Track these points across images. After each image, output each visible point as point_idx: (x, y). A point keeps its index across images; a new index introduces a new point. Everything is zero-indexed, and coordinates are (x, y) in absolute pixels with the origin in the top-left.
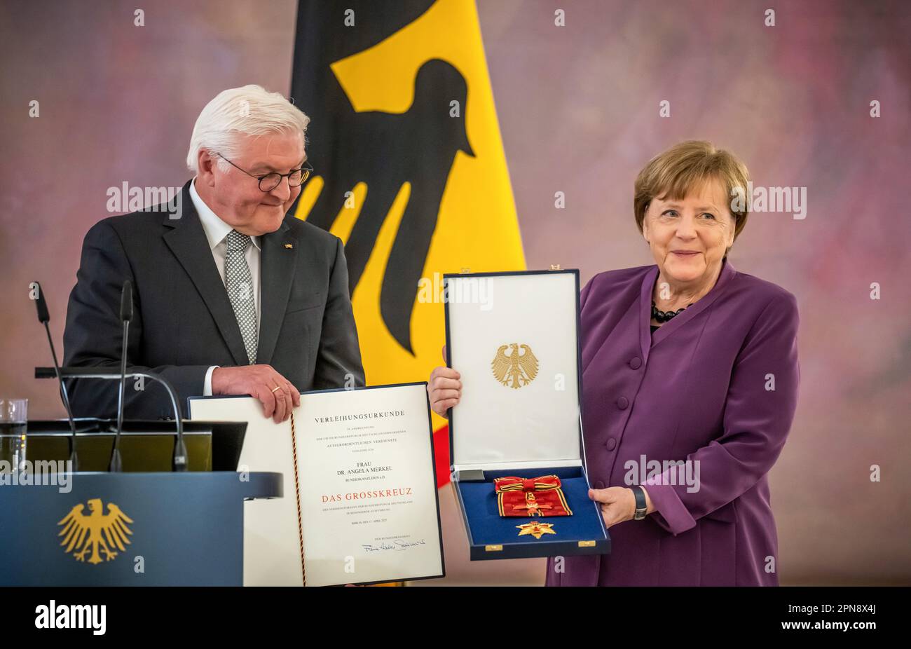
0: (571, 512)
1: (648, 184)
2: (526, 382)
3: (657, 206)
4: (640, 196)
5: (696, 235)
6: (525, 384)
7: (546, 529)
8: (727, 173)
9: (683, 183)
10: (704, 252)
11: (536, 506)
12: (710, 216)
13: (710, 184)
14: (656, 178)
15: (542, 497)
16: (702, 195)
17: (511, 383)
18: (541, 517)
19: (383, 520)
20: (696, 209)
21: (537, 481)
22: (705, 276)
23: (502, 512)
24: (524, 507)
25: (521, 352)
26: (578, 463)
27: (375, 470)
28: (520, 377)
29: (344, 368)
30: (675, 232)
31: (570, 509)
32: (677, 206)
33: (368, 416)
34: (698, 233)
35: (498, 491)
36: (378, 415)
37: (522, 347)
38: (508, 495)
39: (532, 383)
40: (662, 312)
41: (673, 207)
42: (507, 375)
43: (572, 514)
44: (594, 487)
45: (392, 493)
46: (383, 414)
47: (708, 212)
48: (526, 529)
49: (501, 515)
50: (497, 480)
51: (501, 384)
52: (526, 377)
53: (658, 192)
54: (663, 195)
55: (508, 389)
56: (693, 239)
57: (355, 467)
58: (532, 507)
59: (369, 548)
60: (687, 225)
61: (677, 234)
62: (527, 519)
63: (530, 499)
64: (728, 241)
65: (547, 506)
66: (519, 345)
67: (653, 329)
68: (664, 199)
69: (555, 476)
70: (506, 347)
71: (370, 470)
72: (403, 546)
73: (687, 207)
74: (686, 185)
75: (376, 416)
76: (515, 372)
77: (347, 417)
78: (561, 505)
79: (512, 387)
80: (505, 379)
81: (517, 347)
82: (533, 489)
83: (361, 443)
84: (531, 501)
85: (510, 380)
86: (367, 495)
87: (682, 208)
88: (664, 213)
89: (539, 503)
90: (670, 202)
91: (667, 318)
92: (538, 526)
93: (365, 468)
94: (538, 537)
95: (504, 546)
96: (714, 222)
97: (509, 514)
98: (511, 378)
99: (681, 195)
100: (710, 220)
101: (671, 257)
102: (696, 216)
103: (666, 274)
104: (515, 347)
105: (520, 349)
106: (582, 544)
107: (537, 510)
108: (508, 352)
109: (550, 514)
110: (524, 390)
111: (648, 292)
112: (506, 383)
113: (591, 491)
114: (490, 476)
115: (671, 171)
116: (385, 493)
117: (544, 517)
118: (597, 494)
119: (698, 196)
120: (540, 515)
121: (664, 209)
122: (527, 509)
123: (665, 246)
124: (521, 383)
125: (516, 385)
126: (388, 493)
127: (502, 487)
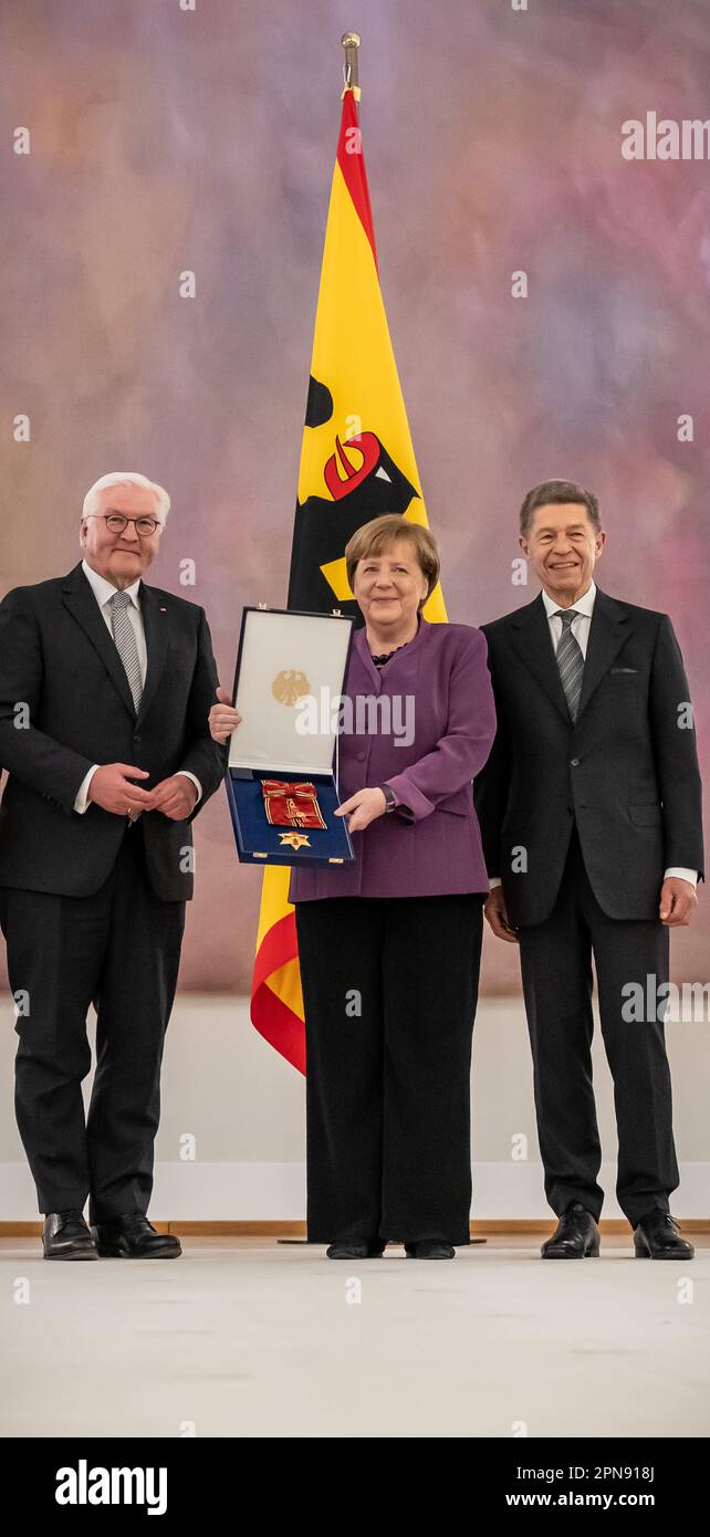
1: (354, 548)
3: (362, 565)
5: (391, 585)
7: (304, 841)
9: (378, 543)
12: (403, 570)
14: (360, 542)
16: (395, 554)
18: (302, 828)
20: (390, 565)
21: (297, 789)
25: (298, 677)
26: (330, 773)
28: (293, 696)
30: (375, 583)
32: (376, 563)
34: (394, 584)
37: (300, 673)
38: (274, 800)
40: (377, 657)
42: (283, 694)
47: (401, 567)
50: (263, 782)
51: (277, 702)
53: (362, 554)
55: (283, 707)
56: (389, 587)
60: (384, 577)
61: (377, 585)
62: (289, 829)
66: (297, 672)
67: (379, 670)
68: (365, 558)
69: (311, 784)
70: (286, 672)
73: (384, 562)
74: (381, 545)
76: (291, 694)
78: (316, 814)
80: (280, 697)
82: (293, 796)
85: (286, 700)
87: (380, 564)
88: (367, 570)
90: (371, 560)
92: (297, 839)
94: (296, 847)
96: (409, 576)
97: (274, 821)
98: (286, 696)
99: (381, 555)
100: (404, 573)
101: (374, 605)
102: (391, 570)
104: (294, 673)
105: (297, 675)
106: (331, 860)
108: (287, 677)
109: (308, 826)
112: (281, 701)
114: (259, 775)
115: (370, 535)
117: (305, 828)
119: (391, 554)
121: (366, 567)
122: (288, 818)
123: (368, 596)
124: (294, 702)
125: (290, 705)
127: (268, 790)
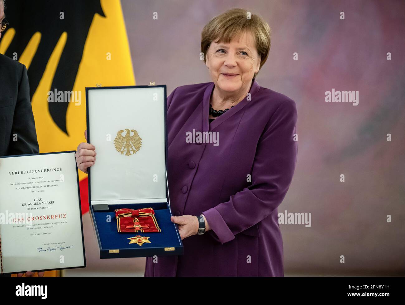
0: (160, 230)
1: (209, 33)
2: (134, 152)
3: (214, 46)
4: (204, 40)
5: (236, 64)
6: (133, 153)
7: (145, 240)
8: (256, 28)
9: (229, 33)
10: (241, 74)
11: (139, 226)
12: (245, 53)
13: (245, 34)
14: (214, 29)
15: (143, 221)
16: (240, 41)
17: (125, 153)
19: (49, 233)
20: (237, 49)
21: (140, 211)
22: (242, 89)
23: (119, 230)
24: (133, 227)
25: (132, 134)
26: (165, 200)
27: (44, 203)
28: (131, 149)
29: (26, 142)
30: (223, 63)
31: (160, 228)
32: (225, 47)
33: (40, 171)
34: (238, 64)
35: (117, 217)
36: (47, 170)
37: (132, 131)
38: (123, 220)
39: (137, 153)
40: (216, 111)
41: (223, 47)
42: (123, 148)
43: (161, 231)
44: (174, 215)
45: (54, 217)
46: (50, 170)
47: (244, 51)
48: (134, 240)
49: (119, 232)
50: (117, 211)
51: (119, 153)
52: (135, 149)
53: (215, 38)
54: (217, 40)
55: (124, 156)
56: (234, 66)
57: (33, 202)
58: (137, 226)
59: (40, 250)
60: (231, 59)
61: (225, 64)
62: (134, 234)
63: (136, 222)
64: (256, 69)
65: (146, 226)
66: (130, 130)
67: (211, 121)
68: (218, 42)
69: (151, 208)
70: (123, 131)
71: (41, 203)
72: (61, 248)
73: (232, 47)
74: (231, 35)
75: (45, 171)
76: (128, 146)
77: (28, 172)
78: (155, 226)
79: (126, 155)
80: (122, 150)
81: (129, 131)
82: (138, 216)
83: (36, 187)
84: (137, 223)
85: (125, 151)
86: (40, 218)
87: (229, 48)
88: (218, 51)
89: (141, 224)
90: (222, 44)
91: (219, 114)
92: (141, 239)
93: (38, 202)
94: (141, 245)
95: (120, 250)
96: (247, 57)
97: (124, 231)
98: (126, 149)
99: (228, 40)
100: (245, 56)
101: (221, 77)
102: (237, 53)
103: (219, 88)
104: (128, 131)
105: (131, 132)
106: (167, 249)
107: (140, 228)
108: (124, 134)
109: (148, 231)
110: (133, 157)
111: (208, 98)
112: (122, 152)
113: (172, 217)
114: (113, 208)
115: (223, 26)
116: (50, 217)
117: (145, 233)
118: (176, 219)
119: (238, 42)
120: (142, 232)
121: (218, 49)
122: (134, 228)
123: (218, 70)
124: (132, 152)
125: (128, 154)
126: (52, 217)
127: (120, 215)
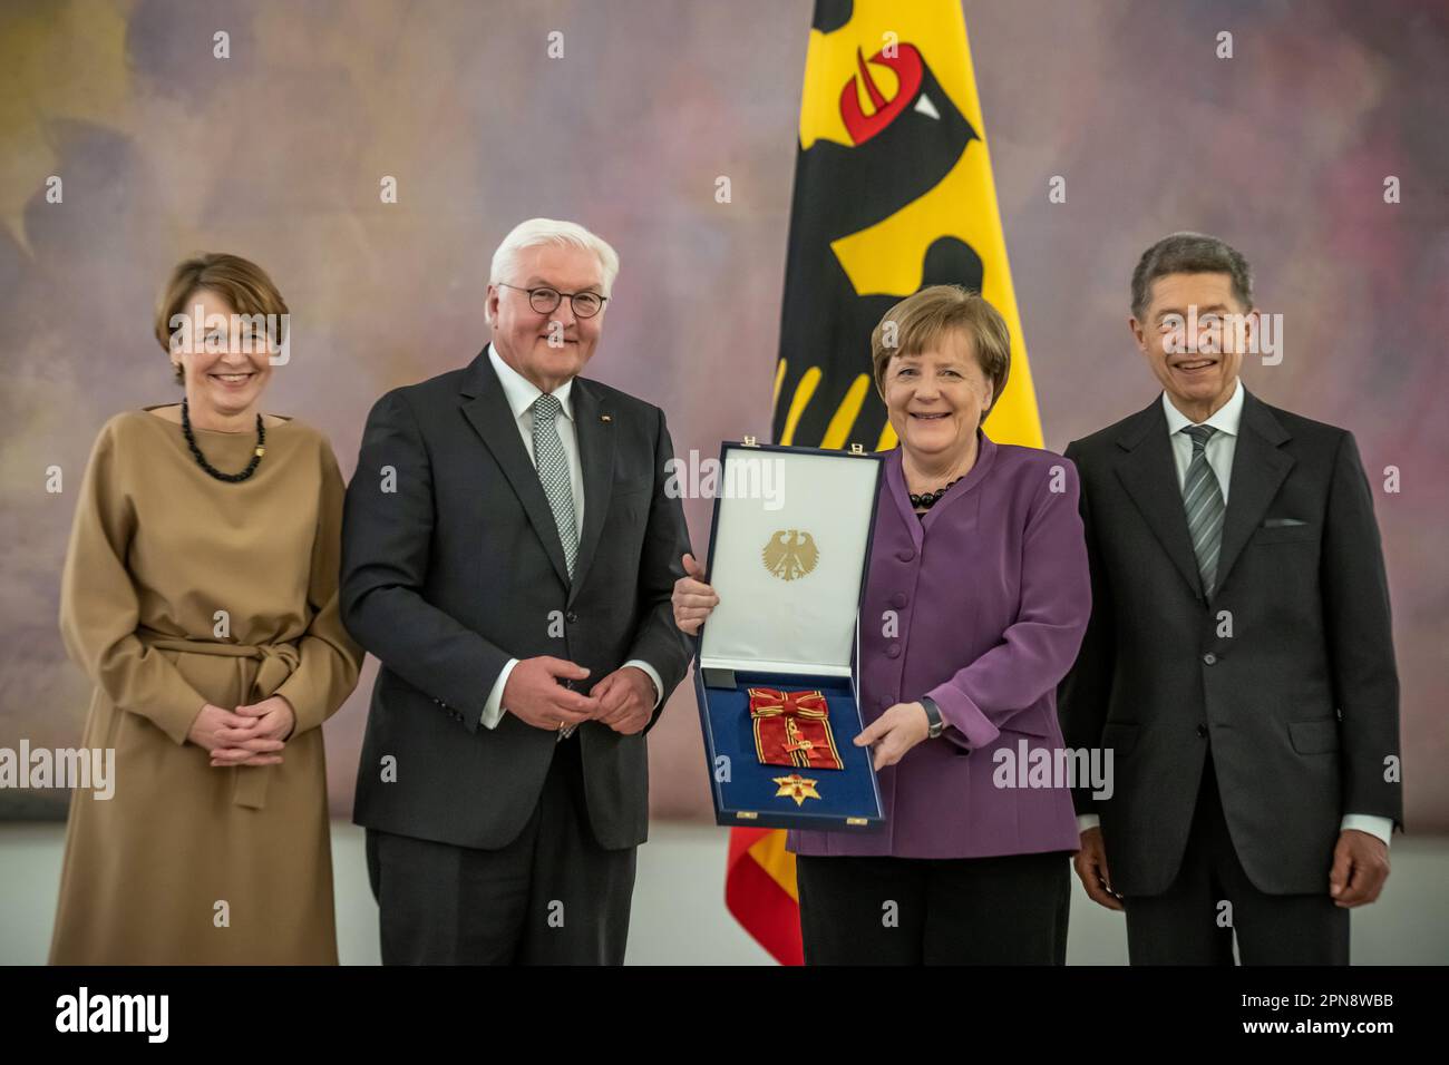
2: (801, 574)
3: (896, 364)
5: (938, 395)
6: (798, 577)
7: (808, 789)
9: (918, 335)
10: (952, 414)
12: (954, 374)
16: (941, 348)
17: (782, 574)
18: (807, 768)
20: (937, 366)
21: (801, 704)
25: (801, 540)
26: (849, 672)
28: (794, 568)
30: (913, 393)
32: (915, 364)
34: (942, 394)
37: (803, 534)
38: (766, 721)
39: (808, 577)
41: (911, 365)
42: (779, 565)
47: (951, 369)
49: (760, 761)
51: (770, 574)
52: (803, 570)
55: (779, 581)
56: (935, 400)
60: (929, 385)
61: (917, 395)
62: (788, 769)
64: (983, 403)
66: (799, 533)
68: (900, 355)
70: (784, 533)
74: (922, 338)
76: (791, 562)
79: (784, 578)
80: (776, 569)
81: (796, 535)
82: (794, 714)
85: (783, 570)
87: (921, 365)
88: (902, 372)
90: (907, 358)
92: (801, 786)
94: (799, 800)
96: (960, 382)
98: (784, 568)
99: (919, 350)
100: (957, 379)
101: (912, 423)
102: (938, 374)
104: (795, 534)
105: (800, 537)
106: (850, 821)
108: (785, 539)
109: (817, 764)
110: (797, 582)
112: (777, 573)
117: (812, 769)
119: (937, 349)
121: (900, 368)
123: (904, 409)
124: (795, 575)
125: (788, 577)
